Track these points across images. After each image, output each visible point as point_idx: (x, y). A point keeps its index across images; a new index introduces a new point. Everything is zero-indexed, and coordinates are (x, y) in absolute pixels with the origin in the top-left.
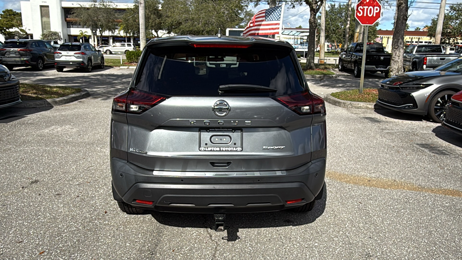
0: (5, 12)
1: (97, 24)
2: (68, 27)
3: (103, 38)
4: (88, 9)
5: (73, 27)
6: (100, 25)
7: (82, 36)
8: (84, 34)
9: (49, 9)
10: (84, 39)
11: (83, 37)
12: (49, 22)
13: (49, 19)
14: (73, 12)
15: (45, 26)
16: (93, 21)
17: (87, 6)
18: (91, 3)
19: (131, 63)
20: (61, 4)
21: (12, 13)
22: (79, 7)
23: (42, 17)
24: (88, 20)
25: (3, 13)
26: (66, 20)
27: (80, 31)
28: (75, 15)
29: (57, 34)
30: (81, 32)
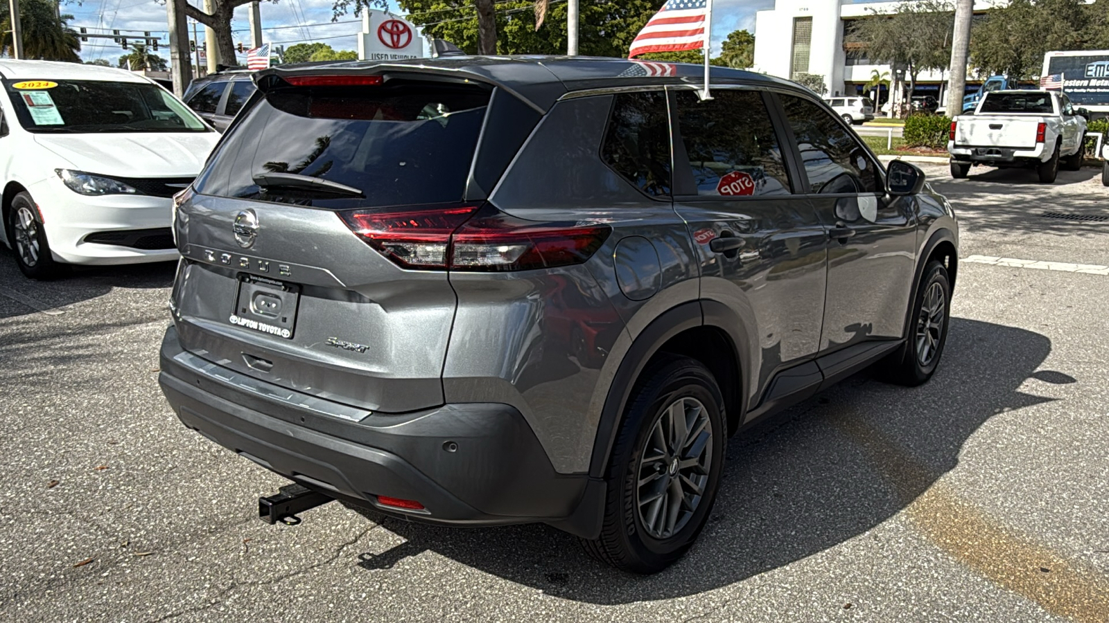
0: (733, 37)
1: (904, 54)
2: (846, 65)
3: (917, 88)
4: (890, 17)
5: (858, 64)
6: (913, 56)
7: (874, 84)
8: (881, 79)
9: (811, 25)
10: (880, 92)
11: (877, 86)
12: (808, 53)
13: (809, 47)
14: (853, 27)
15: (798, 61)
16: (899, 47)
17: (890, 12)
18: (898, 4)
19: (915, 146)
20: (839, 10)
21: (746, 38)
22: (870, 16)
23: (794, 42)
24: (884, 44)
25: (728, 40)
26: (844, 48)
27: (873, 71)
28: (857, 33)
29: (819, 81)
30: (875, 74)
